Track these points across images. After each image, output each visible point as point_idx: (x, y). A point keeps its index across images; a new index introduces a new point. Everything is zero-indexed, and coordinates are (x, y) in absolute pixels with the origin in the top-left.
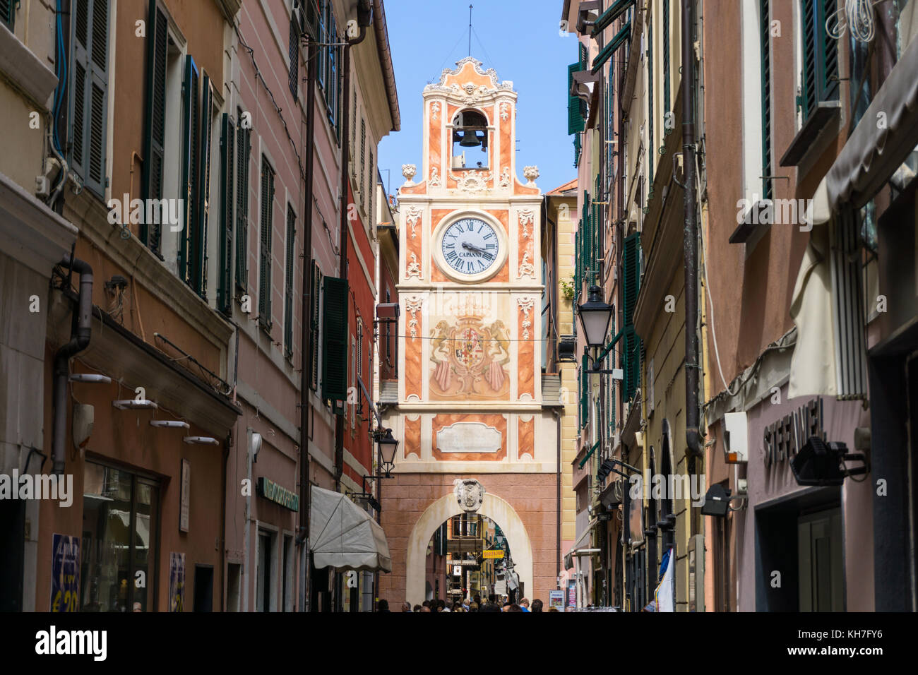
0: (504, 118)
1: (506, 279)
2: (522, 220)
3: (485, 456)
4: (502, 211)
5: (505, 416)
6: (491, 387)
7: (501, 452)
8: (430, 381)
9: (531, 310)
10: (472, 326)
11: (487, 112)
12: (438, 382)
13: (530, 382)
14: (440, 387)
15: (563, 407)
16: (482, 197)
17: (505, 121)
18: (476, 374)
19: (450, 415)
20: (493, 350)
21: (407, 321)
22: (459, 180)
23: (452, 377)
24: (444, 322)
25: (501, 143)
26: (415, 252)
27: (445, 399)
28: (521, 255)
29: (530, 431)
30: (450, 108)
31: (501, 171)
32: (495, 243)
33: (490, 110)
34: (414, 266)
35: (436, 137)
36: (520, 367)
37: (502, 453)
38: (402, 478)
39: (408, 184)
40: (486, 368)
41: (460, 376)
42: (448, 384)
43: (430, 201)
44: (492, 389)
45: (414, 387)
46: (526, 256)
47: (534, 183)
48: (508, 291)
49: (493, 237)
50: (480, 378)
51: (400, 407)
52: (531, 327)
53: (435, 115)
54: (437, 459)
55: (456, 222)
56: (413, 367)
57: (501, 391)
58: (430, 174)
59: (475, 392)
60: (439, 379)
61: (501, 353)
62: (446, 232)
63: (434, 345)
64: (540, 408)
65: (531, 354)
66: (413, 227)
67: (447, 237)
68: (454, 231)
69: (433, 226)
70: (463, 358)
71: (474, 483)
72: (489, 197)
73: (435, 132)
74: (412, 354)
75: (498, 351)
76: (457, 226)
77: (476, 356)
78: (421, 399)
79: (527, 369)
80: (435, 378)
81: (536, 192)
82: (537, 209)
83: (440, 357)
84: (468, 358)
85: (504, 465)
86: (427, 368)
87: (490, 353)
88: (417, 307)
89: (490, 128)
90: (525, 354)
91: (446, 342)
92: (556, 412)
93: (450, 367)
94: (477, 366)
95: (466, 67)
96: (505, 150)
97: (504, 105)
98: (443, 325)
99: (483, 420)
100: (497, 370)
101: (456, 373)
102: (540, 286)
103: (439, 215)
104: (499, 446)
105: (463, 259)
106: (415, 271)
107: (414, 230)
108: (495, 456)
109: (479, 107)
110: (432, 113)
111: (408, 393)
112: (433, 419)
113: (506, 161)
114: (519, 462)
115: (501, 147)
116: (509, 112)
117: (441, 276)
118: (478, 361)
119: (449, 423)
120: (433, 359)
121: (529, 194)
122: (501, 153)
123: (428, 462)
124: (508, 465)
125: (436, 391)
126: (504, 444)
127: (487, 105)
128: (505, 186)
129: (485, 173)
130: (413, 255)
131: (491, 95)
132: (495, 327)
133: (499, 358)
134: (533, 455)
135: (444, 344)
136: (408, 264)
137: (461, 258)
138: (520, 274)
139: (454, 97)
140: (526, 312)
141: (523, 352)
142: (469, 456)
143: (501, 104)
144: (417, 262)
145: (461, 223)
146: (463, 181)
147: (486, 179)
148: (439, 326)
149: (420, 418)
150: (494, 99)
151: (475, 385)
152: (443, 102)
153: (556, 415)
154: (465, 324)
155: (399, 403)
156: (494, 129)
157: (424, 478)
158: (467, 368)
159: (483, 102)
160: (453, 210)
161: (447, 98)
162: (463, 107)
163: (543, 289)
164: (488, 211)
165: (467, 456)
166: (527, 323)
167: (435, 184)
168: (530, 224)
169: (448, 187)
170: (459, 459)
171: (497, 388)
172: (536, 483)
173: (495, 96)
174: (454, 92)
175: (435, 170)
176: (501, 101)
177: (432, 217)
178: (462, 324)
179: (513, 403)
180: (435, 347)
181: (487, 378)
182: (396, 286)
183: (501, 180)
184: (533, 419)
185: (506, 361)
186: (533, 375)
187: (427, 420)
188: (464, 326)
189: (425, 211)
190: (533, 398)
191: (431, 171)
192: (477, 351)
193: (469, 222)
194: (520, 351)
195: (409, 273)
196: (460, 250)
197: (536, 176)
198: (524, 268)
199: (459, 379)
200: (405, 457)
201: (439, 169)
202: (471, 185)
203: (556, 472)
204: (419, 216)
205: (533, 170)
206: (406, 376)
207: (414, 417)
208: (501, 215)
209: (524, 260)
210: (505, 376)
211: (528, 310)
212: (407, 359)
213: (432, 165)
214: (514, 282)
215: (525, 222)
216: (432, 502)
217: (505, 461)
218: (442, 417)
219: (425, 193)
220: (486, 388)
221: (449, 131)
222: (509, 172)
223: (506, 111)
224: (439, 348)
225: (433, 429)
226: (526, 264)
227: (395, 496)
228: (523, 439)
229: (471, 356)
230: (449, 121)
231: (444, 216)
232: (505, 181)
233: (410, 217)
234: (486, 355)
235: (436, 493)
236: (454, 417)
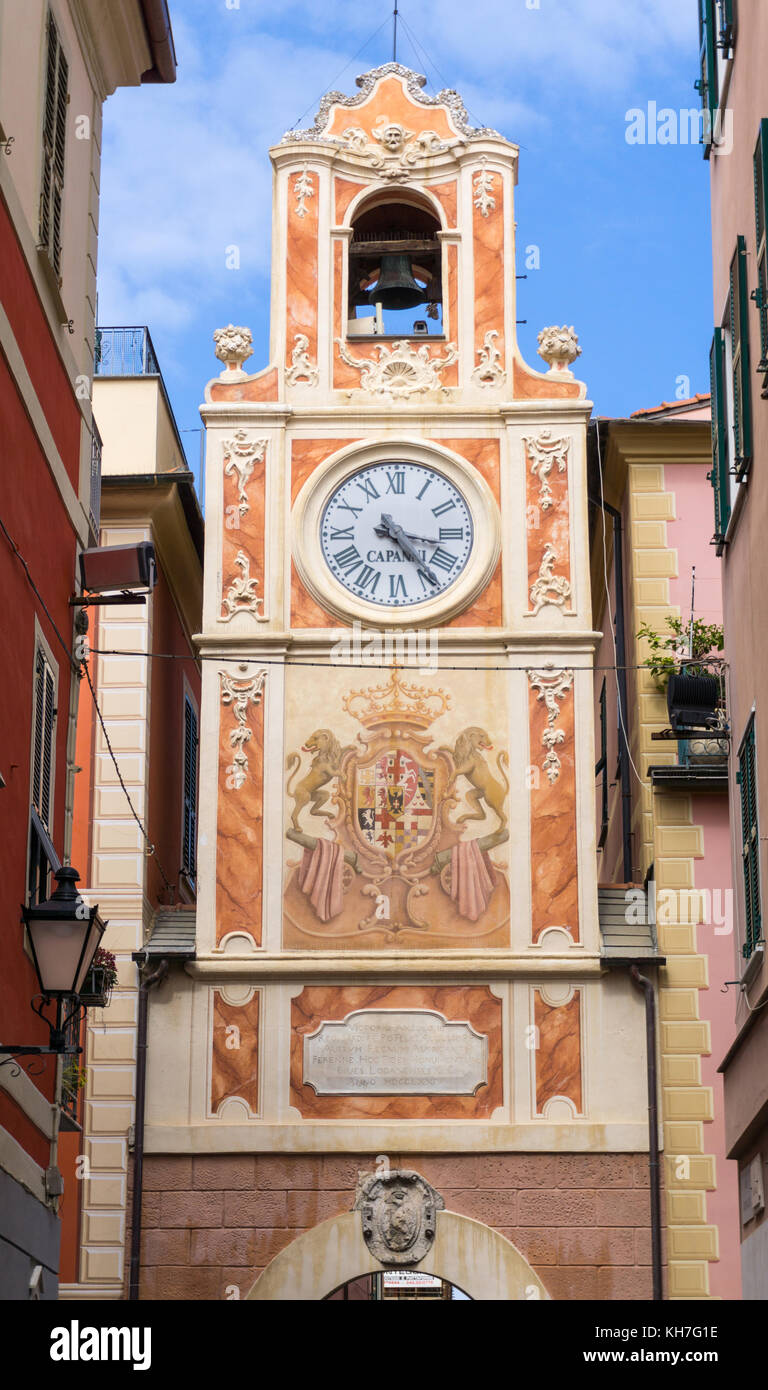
0: (484, 209)
1: (495, 617)
2: (536, 464)
3: (443, 1105)
4: (482, 442)
5: (499, 990)
6: (458, 912)
7: (488, 1093)
8: (286, 896)
9: (566, 697)
10: (403, 746)
11: (438, 195)
12: (308, 897)
13: (566, 897)
14: (314, 911)
15: (663, 961)
16: (428, 405)
17: (486, 217)
18: (415, 876)
19: (341, 988)
20: (460, 809)
21: (224, 729)
22: (366, 367)
23: (346, 882)
24: (326, 735)
25: (477, 271)
26: (247, 551)
27: (328, 944)
28: (536, 554)
29: (571, 1035)
30: (341, 187)
31: (479, 342)
32: (463, 524)
33: (447, 191)
34: (243, 586)
35: (304, 260)
36: (538, 853)
37: (490, 1094)
38: (204, 1170)
39: (230, 375)
40: (442, 857)
41: (371, 881)
42: (336, 902)
43: (289, 418)
44: (460, 916)
45: (239, 913)
46: (548, 556)
47: (566, 370)
48: (501, 650)
49: (458, 510)
50: (425, 887)
51: (202, 965)
52: (566, 745)
53: (302, 205)
54: (305, 1114)
55: (360, 472)
56: (239, 856)
57: (485, 920)
58: (289, 353)
59: (411, 924)
60: (312, 889)
61: (482, 816)
62: (332, 498)
63: (297, 796)
64: (595, 965)
65: (569, 817)
66: (241, 485)
67: (334, 510)
68: (352, 494)
69: (297, 481)
70: (379, 831)
71: (409, 1182)
72: (447, 406)
73: (302, 246)
74: (235, 821)
75: (474, 811)
76: (361, 481)
77: (414, 825)
78: (259, 945)
79: (558, 859)
80: (300, 888)
81: (574, 391)
82: (575, 437)
83: (315, 828)
84: (392, 832)
85: (496, 1130)
86: (278, 858)
87: (453, 817)
88: (251, 694)
89: (447, 236)
90: (552, 817)
91: (330, 788)
92: (641, 977)
93: (341, 857)
94: (416, 853)
95: (382, 86)
96: (488, 289)
97: (484, 177)
98: (322, 743)
99: (436, 1001)
100: (472, 863)
101: (358, 873)
102: (589, 632)
103: (313, 454)
104: (480, 1076)
105: (378, 566)
106: (244, 600)
107: (243, 493)
108: (471, 1103)
109: (417, 185)
110: (294, 198)
111: (225, 927)
112: (295, 1002)
113: (490, 317)
114: (539, 1120)
115: (477, 281)
116: (498, 195)
117: (317, 611)
118: (421, 839)
119: (338, 1012)
120: (294, 834)
121: (554, 395)
122: (478, 296)
123: (280, 1123)
124: (510, 1131)
125: (304, 925)
126: (496, 1070)
127: (440, 179)
128: (489, 378)
129: (436, 349)
130: (242, 557)
131: (450, 151)
132: (468, 747)
133: (477, 831)
134: (578, 1102)
135: (326, 793)
136: (228, 582)
137: (370, 565)
138: (532, 604)
139: (352, 160)
140: (551, 704)
141: (545, 812)
142: (395, 1106)
143: (476, 175)
144: (252, 575)
145: (372, 474)
146: (377, 370)
147: (438, 362)
148: (312, 745)
149: (257, 998)
150: (457, 163)
151: (412, 903)
152: (324, 173)
153: (643, 983)
154: (383, 738)
155: (199, 955)
156: (458, 237)
157: (268, 1168)
158: (389, 858)
159: (427, 170)
160: (350, 441)
161: (335, 162)
162: (376, 184)
163: (597, 642)
164: (444, 442)
165: (391, 1106)
166: (556, 734)
167: (302, 377)
168: (557, 472)
169: (337, 385)
170: (369, 1114)
171: (473, 914)
172: (591, 1181)
173: (459, 152)
174: (353, 146)
175: (302, 341)
176: (478, 167)
177: (293, 459)
178: (375, 740)
179: (520, 952)
180: (301, 803)
181: (446, 887)
182: (195, 637)
183: (478, 362)
184: (577, 998)
185: (500, 837)
186: (574, 875)
187: (277, 1003)
188: (379, 746)
189: (275, 444)
190: (577, 939)
191: (291, 344)
192: (417, 812)
193: (392, 471)
194: (534, 811)
195: (231, 604)
196: (368, 543)
197: (572, 351)
198: (545, 588)
199: (368, 888)
200: (214, 1109)
201: (313, 340)
202: (398, 377)
203: (646, 1148)
204: (258, 455)
205: (564, 337)
206: (219, 881)
207: (238, 996)
208: (480, 452)
209: (544, 566)
210: (496, 880)
211: (558, 699)
212: (222, 834)
213: (293, 331)
214: (516, 623)
215: (545, 469)
216: (289, 1238)
217: (499, 1117)
218: (318, 996)
219: (275, 398)
220: (443, 913)
221: (338, 244)
222: (500, 342)
223: (488, 192)
224: (311, 804)
225: (294, 1028)
226: (549, 576)
227: (183, 1221)
228: (551, 1055)
229: (400, 826)
230: (340, 219)
231: (326, 455)
232: (488, 366)
233: (235, 460)
234: (443, 823)
235: (300, 1213)
236: (352, 995)
